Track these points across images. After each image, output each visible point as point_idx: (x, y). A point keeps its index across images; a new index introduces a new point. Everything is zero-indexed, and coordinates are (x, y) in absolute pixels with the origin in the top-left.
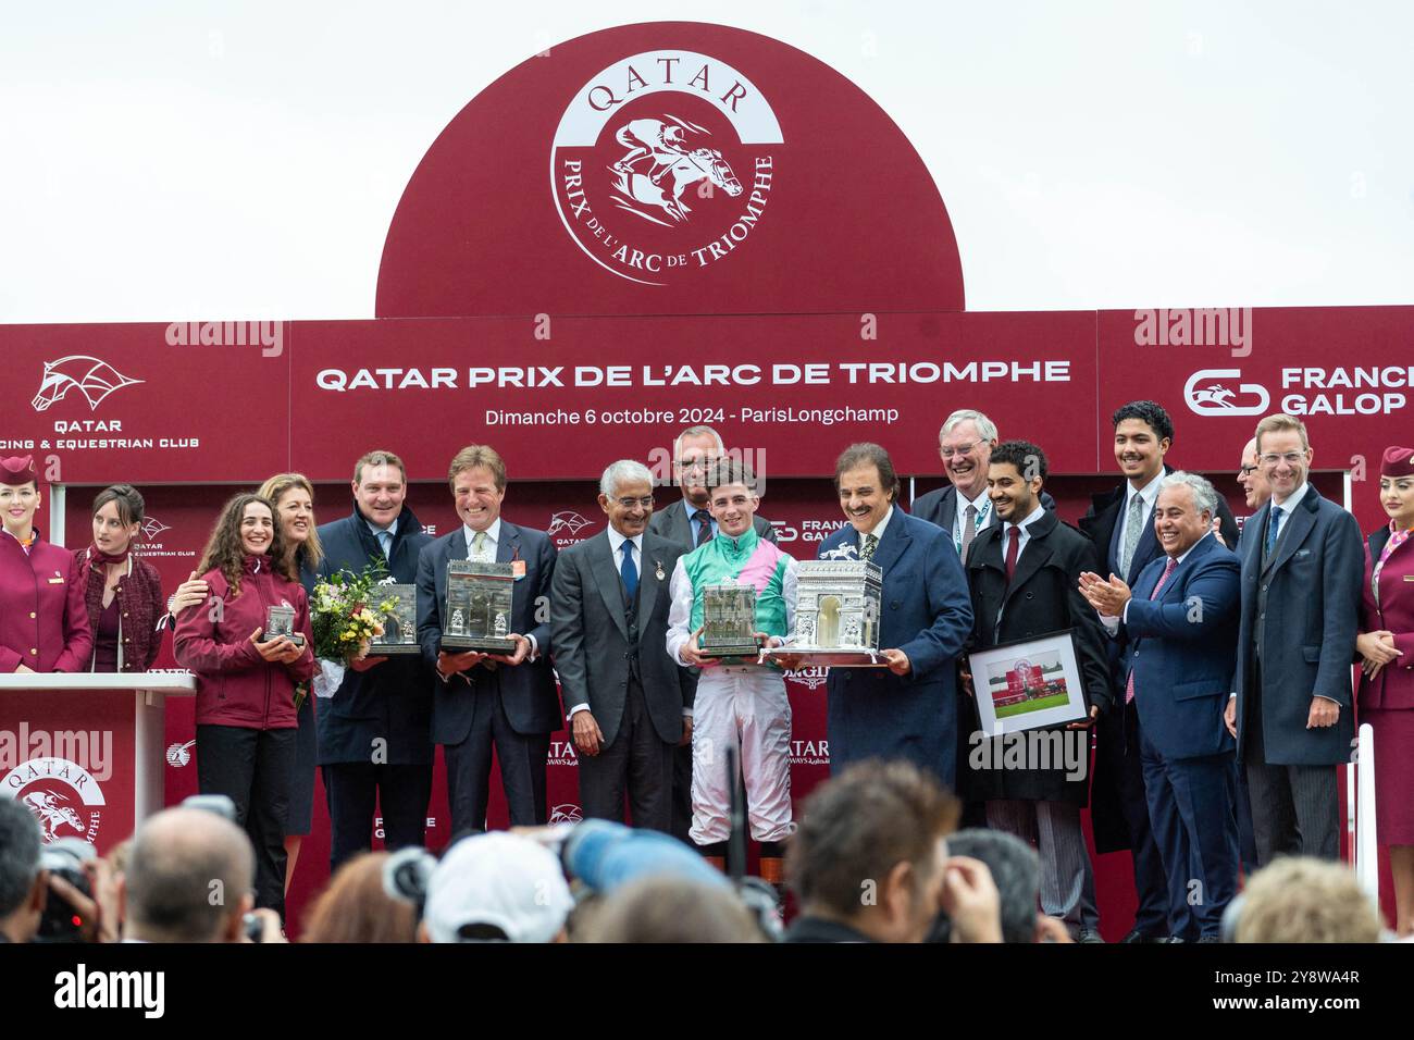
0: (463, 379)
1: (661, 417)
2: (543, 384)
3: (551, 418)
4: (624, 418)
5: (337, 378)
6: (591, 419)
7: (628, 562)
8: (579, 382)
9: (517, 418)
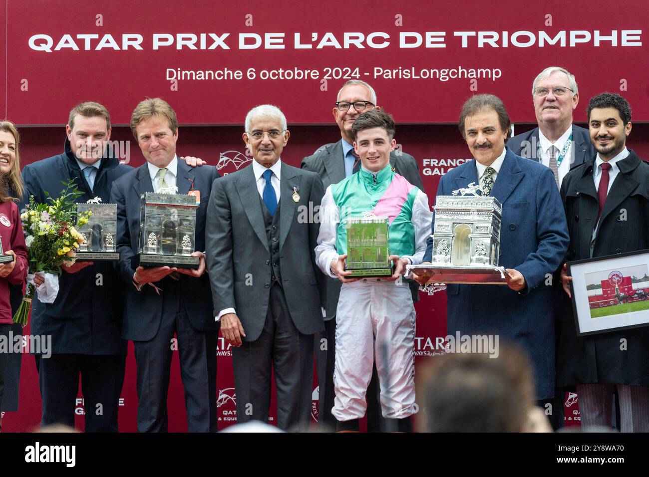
0: (147, 43)
1: (309, 74)
2: (213, 47)
3: (219, 75)
4: (278, 75)
5: (45, 42)
6: (251, 76)
7: (269, 188)
8: (242, 46)
9: (191, 74)
